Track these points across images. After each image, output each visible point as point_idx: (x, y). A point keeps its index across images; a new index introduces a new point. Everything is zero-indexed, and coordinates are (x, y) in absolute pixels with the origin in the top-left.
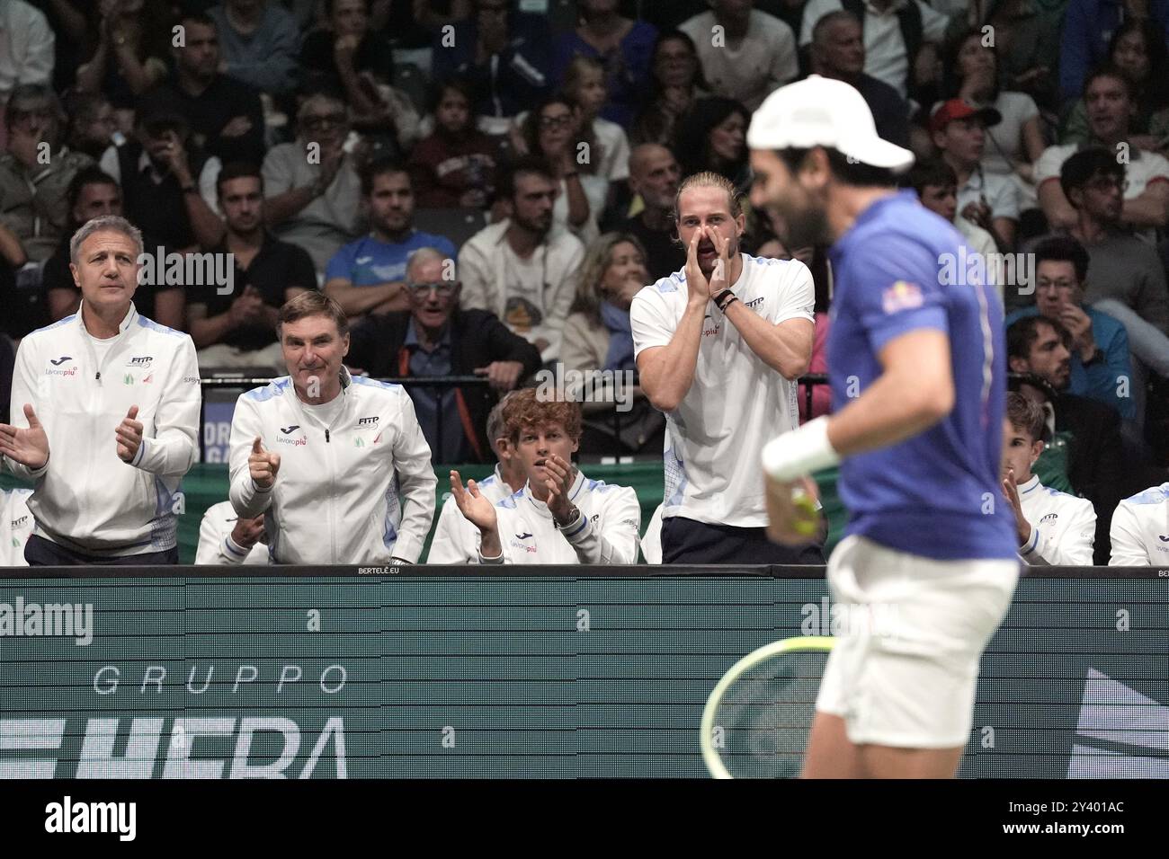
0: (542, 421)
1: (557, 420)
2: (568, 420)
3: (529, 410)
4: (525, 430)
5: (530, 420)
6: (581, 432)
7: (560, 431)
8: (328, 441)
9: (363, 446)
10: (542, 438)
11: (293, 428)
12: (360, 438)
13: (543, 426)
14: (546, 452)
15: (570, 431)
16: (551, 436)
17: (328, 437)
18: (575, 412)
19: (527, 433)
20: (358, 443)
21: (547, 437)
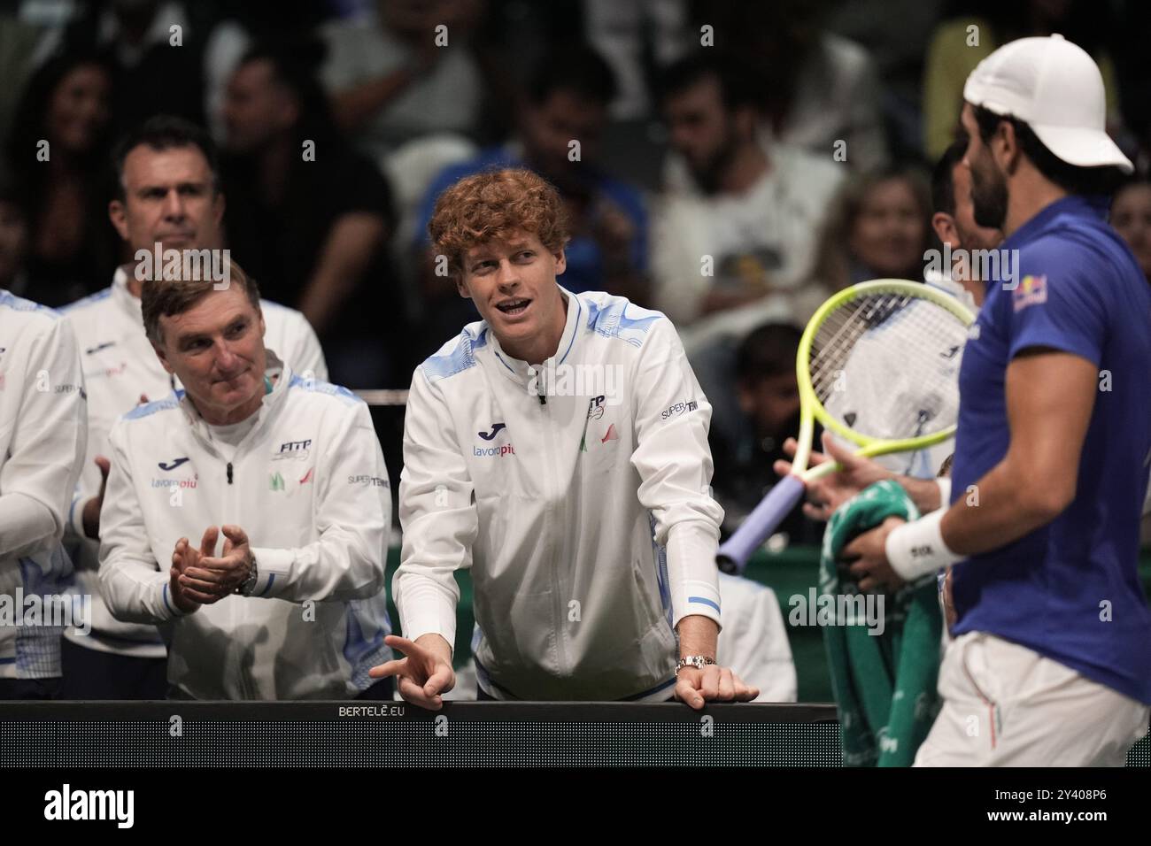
0: (500, 234)
1: (525, 228)
2: (543, 224)
3: (475, 217)
4: (472, 253)
5: (479, 234)
6: (567, 239)
7: (532, 243)
8: (230, 481)
9: (283, 489)
10: (505, 263)
11: (179, 462)
12: (278, 475)
13: (502, 243)
14: (515, 285)
15: (549, 241)
16: (520, 257)
17: (230, 475)
18: (552, 208)
19: (478, 257)
20: (275, 483)
21: (514, 260)
